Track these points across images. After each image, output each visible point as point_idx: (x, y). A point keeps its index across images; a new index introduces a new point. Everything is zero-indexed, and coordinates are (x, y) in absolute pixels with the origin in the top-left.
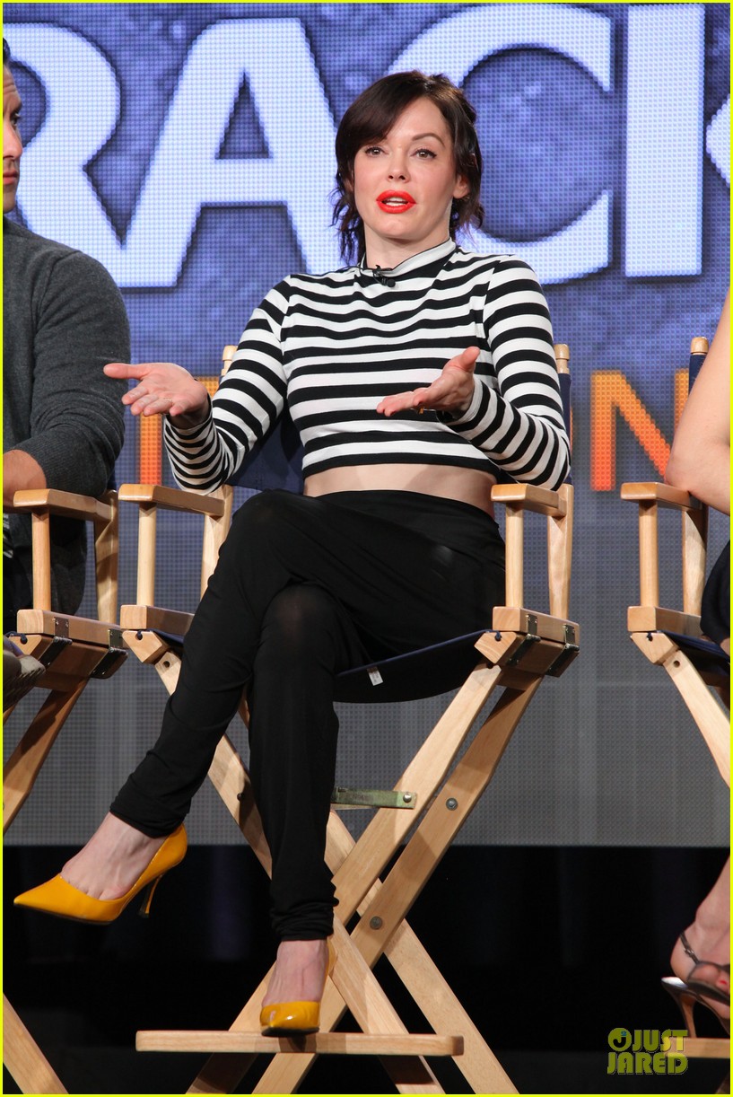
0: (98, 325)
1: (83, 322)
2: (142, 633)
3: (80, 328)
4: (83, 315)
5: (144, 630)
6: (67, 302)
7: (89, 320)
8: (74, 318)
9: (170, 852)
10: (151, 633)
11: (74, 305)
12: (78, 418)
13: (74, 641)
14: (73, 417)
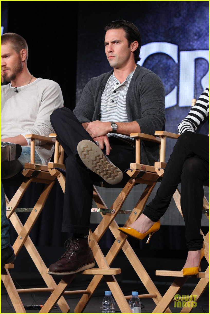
0: (153, 91)
1: (149, 91)
2: (160, 169)
3: (149, 93)
4: (149, 89)
5: (160, 168)
6: (145, 87)
7: (150, 91)
8: (147, 91)
9: (156, 226)
10: (162, 169)
11: (146, 88)
12: (151, 115)
13: (147, 171)
14: (150, 115)
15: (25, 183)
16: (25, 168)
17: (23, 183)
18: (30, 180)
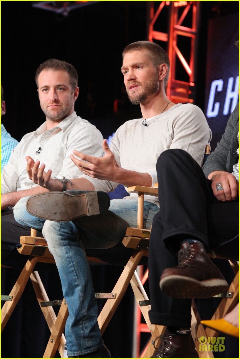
15: (134, 258)
16: (126, 235)
17: (131, 257)
18: (139, 254)
